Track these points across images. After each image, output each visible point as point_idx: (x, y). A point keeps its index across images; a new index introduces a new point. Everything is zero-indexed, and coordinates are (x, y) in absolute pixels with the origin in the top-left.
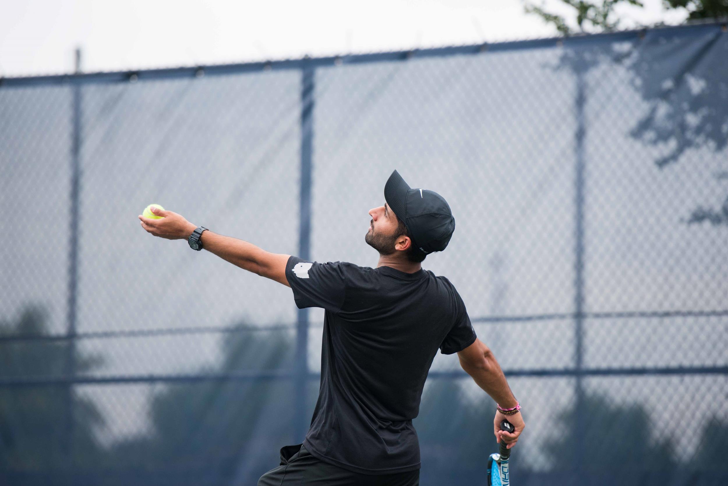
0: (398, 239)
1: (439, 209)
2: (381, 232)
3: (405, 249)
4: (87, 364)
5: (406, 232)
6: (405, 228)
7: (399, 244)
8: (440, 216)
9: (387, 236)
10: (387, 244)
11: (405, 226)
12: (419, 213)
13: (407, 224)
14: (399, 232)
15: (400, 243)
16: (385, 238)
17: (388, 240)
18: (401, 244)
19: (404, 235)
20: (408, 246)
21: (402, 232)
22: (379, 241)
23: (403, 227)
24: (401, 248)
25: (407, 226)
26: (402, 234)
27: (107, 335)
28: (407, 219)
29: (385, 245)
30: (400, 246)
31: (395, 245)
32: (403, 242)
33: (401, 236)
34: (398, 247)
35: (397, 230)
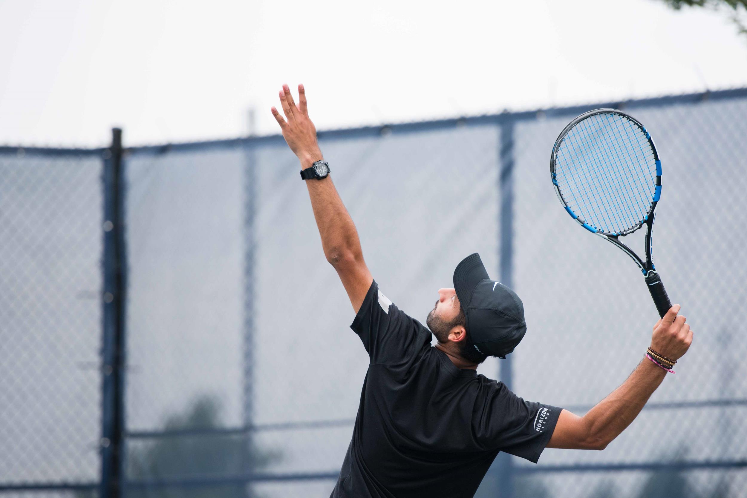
0: (454, 328)
1: (506, 308)
2: (441, 315)
3: (457, 341)
4: (265, 460)
5: (464, 323)
6: (465, 317)
7: (454, 334)
8: (506, 317)
9: (444, 322)
10: (442, 330)
11: (465, 316)
12: (483, 306)
13: (467, 314)
14: (457, 321)
15: (456, 333)
16: (442, 322)
17: (444, 326)
18: (455, 335)
19: (462, 326)
20: (461, 338)
21: (460, 321)
22: (436, 324)
23: (463, 317)
24: (454, 339)
25: (466, 315)
26: (460, 324)
27: (287, 426)
28: (469, 308)
29: (440, 330)
30: (454, 336)
31: (450, 334)
32: (458, 333)
33: (458, 326)
34: (451, 337)
35: (456, 318)
